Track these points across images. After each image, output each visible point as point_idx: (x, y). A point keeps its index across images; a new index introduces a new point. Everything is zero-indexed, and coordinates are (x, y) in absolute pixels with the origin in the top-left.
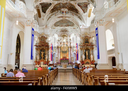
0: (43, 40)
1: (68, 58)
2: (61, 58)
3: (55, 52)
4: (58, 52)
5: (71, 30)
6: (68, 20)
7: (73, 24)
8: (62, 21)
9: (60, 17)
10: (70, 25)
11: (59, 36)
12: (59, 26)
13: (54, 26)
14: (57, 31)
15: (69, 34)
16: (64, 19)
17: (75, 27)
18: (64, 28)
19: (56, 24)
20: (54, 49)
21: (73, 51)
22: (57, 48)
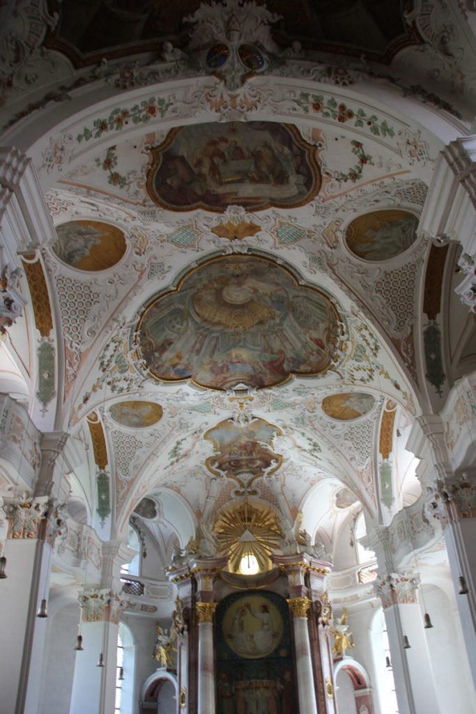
3: (161, 673)
4: (193, 666)
5: (303, 434)
6: (274, 259)
7: (322, 326)
8: (217, 290)
9: (195, 205)
10: (298, 361)
11: (199, 514)
12: (189, 381)
13: (145, 373)
14: (174, 459)
15: (289, 497)
16: (237, 249)
17: (346, 376)
18: (243, 425)
19: (160, 339)
20: (158, 642)
21: (336, 647)
22: (183, 629)
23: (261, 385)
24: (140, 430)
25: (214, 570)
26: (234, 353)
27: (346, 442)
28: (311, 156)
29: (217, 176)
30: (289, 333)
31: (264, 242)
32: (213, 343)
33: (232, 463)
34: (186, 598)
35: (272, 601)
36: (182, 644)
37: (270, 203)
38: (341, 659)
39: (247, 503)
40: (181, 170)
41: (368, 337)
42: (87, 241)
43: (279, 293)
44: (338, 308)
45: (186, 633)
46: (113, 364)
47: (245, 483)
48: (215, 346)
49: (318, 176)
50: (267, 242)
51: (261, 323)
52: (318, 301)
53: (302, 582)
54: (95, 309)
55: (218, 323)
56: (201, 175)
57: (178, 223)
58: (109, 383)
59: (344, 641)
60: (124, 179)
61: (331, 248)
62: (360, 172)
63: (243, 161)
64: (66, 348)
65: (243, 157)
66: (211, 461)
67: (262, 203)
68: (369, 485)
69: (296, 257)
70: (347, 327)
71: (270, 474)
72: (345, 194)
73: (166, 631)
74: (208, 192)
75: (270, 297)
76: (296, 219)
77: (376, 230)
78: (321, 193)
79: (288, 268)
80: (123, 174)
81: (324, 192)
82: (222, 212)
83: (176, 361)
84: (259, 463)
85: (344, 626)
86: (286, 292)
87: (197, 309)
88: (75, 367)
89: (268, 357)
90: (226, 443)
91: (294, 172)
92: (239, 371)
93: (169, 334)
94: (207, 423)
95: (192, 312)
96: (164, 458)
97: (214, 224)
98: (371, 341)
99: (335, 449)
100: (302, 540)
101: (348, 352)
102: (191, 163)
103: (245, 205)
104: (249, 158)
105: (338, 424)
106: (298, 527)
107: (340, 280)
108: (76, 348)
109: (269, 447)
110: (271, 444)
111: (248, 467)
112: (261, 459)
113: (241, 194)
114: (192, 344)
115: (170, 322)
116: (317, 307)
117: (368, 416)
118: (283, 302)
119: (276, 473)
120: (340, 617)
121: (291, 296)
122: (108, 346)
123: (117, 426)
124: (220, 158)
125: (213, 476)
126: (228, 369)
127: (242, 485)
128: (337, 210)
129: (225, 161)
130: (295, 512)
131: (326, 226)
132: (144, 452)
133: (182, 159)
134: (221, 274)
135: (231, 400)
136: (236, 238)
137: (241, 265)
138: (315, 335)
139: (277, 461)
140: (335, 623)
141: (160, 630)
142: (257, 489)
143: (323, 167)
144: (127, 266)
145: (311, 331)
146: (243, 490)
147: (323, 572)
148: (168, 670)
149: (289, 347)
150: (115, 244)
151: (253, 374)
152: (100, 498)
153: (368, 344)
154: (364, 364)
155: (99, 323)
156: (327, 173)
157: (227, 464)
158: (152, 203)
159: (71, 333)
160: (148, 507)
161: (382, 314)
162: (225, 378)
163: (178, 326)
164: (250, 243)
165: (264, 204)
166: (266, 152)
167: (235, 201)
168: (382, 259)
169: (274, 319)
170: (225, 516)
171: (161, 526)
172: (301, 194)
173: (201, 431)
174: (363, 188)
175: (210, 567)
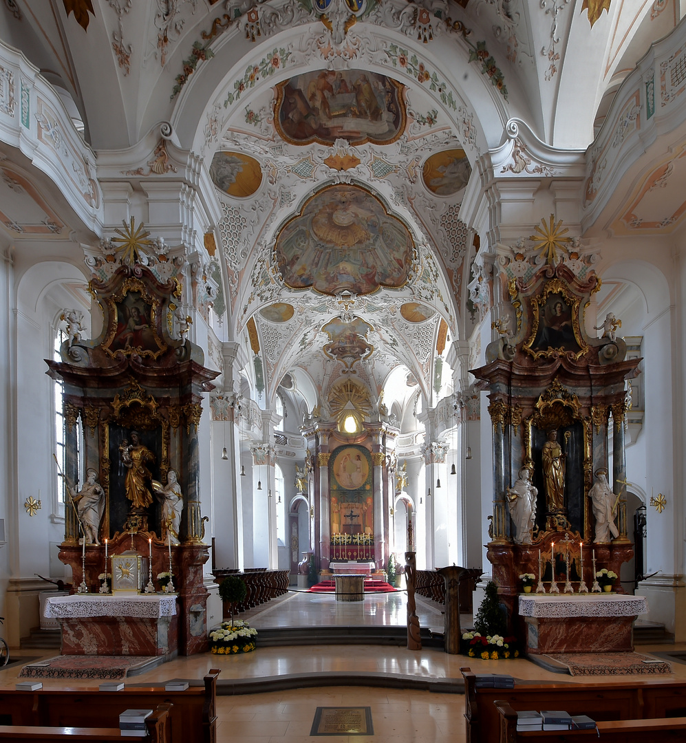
0: (131, 308)
1: (369, 531)
2: (336, 529)
4: (317, 494)
5: (387, 331)
6: (369, 190)
7: (402, 249)
8: (329, 214)
9: (311, 138)
10: (385, 275)
11: (319, 388)
12: (311, 288)
13: (282, 283)
14: (303, 347)
15: (377, 377)
16: (343, 180)
17: (416, 292)
18: (347, 322)
19: (290, 256)
20: (297, 476)
21: (398, 485)
22: (311, 469)
23: (360, 293)
24: (279, 324)
26: (342, 265)
28: (400, 94)
29: (327, 110)
30: (379, 252)
31: (363, 173)
32: (327, 257)
33: (341, 350)
35: (362, 452)
37: (368, 138)
39: (349, 380)
40: (300, 104)
41: (432, 265)
42: (233, 169)
43: (373, 218)
44: (413, 237)
46: (260, 279)
47: (349, 364)
48: (328, 260)
49: (404, 116)
50: (365, 174)
51: (360, 242)
52: (400, 229)
54: (244, 232)
55: (330, 242)
56: (314, 109)
57: (299, 155)
58: (258, 295)
59: (403, 482)
60: (257, 116)
61: (412, 182)
62: (435, 117)
63: (347, 95)
64: (228, 266)
65: (347, 92)
66: (326, 347)
67: (361, 137)
69: (385, 189)
70: (419, 254)
71: (365, 358)
72: (423, 137)
73: (301, 469)
74: (321, 125)
75: (367, 222)
76: (386, 155)
77: (446, 166)
78: (405, 133)
79: (379, 198)
80: (256, 112)
81: (408, 133)
82: (332, 145)
83: (302, 272)
84: (358, 349)
85: (404, 472)
86: (378, 219)
87: (315, 230)
88: (236, 284)
89: (365, 271)
90: (336, 335)
91: (386, 109)
92: (345, 281)
93: (297, 251)
94: (323, 320)
95: (311, 232)
96: (296, 346)
97: (326, 156)
98: (434, 269)
99: (407, 345)
100: (382, 411)
101: (418, 274)
102: (307, 96)
103: (348, 138)
104: (351, 92)
105: (410, 325)
106: (380, 402)
107: (416, 214)
108: (235, 267)
109: (365, 339)
110: (366, 336)
111: (351, 353)
112: (359, 347)
113: (345, 129)
114: (313, 258)
115: (297, 241)
116: (399, 233)
117: (431, 320)
118: (375, 227)
119: (369, 358)
120: (402, 466)
121: (381, 222)
122: (256, 265)
123: (264, 321)
124: (329, 91)
125: (328, 358)
126: (337, 279)
127: (347, 367)
128: (417, 150)
129: (333, 95)
130: (380, 389)
131: (408, 162)
132: (283, 342)
133: (300, 92)
134: (332, 201)
135: (339, 303)
136: (342, 169)
137: (346, 193)
138: (397, 256)
139: (369, 349)
140: (399, 469)
141: (298, 468)
142: (356, 369)
143: (408, 107)
144: (264, 194)
145: (394, 252)
146: (347, 370)
147: (394, 435)
149: (379, 263)
150: (254, 173)
151: (355, 283)
152: (257, 377)
153: (432, 271)
154: (428, 285)
155: (248, 246)
156: (411, 114)
157: (337, 350)
158: (279, 138)
159: (230, 254)
160: (288, 381)
161: (444, 246)
162: (336, 286)
163: (302, 244)
164: (352, 174)
165: (363, 139)
166: (365, 86)
167: (341, 135)
168: (449, 193)
169: (369, 240)
170: (336, 389)
171: (295, 394)
172: (390, 131)
173: (320, 326)
174: (436, 133)
175: (326, 428)
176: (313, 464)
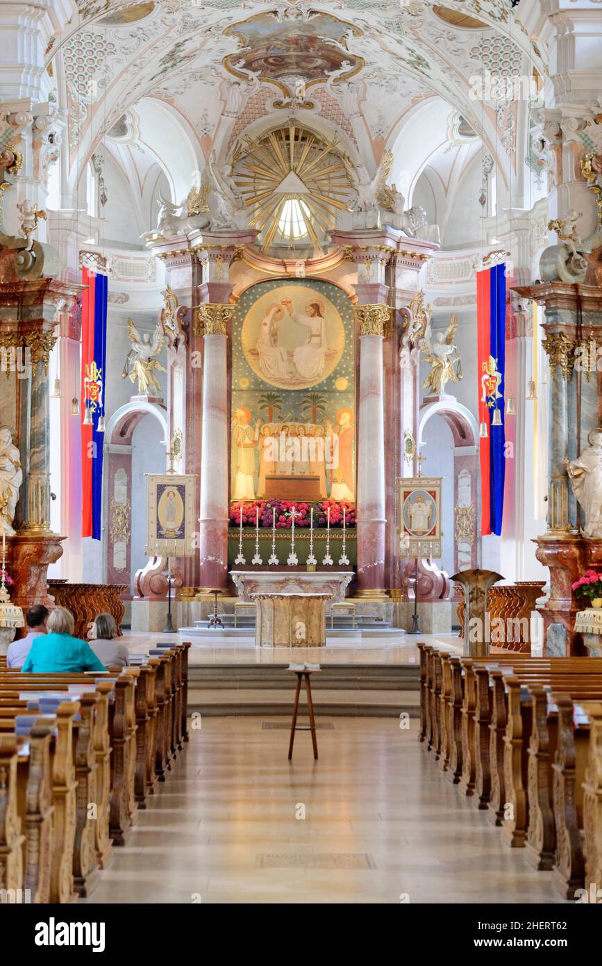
1: (342, 492)
2: (246, 488)
3: (139, 404)
4: (193, 399)
5: (399, 42)
11: (205, 142)
14: (169, 64)
15: (372, 119)
20: (131, 353)
21: (431, 379)
22: (177, 340)
24: (112, 28)
25: (231, 248)
27: (474, 60)
33: (271, 60)
34: (181, 290)
35: (329, 297)
36: (175, 364)
38: (436, 400)
39: (294, 121)
45: (182, 346)
47: (293, 90)
53: (380, 278)
59: (445, 371)
66: (232, 59)
68: (507, 133)
71: (340, 80)
73: (146, 337)
84: (320, 63)
85: (449, 346)
90: (260, 38)
94: (229, 19)
96: (151, 67)
99: (453, 72)
100: (387, 200)
106: (383, 180)
109: (339, 46)
110: (342, 40)
111: (299, 66)
112: (323, 57)
119: (351, 81)
120: (443, 333)
125: (235, 79)
127: (288, 94)
130: (381, 149)
132: (119, 61)
139: (352, 62)
140: (434, 340)
141: (135, 332)
142: (313, 101)
147: (422, 257)
148: (151, 400)
157: (262, 62)
170: (254, 145)
171: (134, 151)
173: (219, 27)
175: (225, 244)
176: (185, 328)
